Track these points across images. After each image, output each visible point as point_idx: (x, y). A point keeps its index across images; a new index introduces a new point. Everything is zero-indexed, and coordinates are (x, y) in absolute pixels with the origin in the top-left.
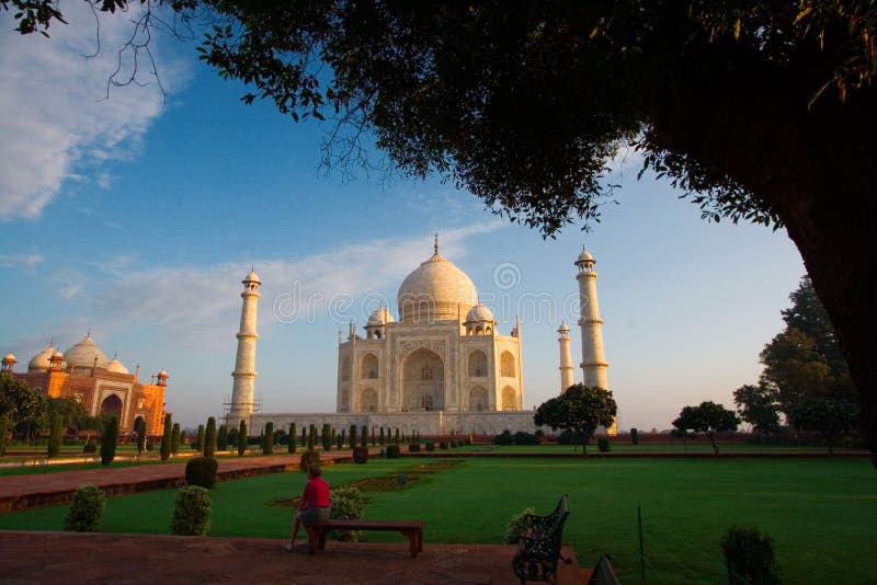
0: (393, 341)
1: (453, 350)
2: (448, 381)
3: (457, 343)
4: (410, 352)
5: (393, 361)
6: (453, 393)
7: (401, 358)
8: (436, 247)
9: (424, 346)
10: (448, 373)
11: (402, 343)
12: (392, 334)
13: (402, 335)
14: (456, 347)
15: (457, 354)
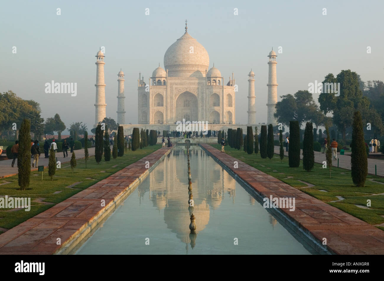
0: (171, 87)
1: (203, 93)
2: (200, 109)
3: (205, 89)
4: (181, 93)
5: (171, 98)
6: (202, 115)
7: (176, 96)
8: (186, 28)
9: (188, 90)
10: (200, 105)
11: (176, 88)
12: (171, 84)
13: (176, 84)
14: (205, 92)
15: (205, 95)
